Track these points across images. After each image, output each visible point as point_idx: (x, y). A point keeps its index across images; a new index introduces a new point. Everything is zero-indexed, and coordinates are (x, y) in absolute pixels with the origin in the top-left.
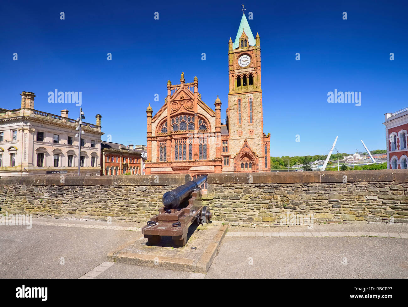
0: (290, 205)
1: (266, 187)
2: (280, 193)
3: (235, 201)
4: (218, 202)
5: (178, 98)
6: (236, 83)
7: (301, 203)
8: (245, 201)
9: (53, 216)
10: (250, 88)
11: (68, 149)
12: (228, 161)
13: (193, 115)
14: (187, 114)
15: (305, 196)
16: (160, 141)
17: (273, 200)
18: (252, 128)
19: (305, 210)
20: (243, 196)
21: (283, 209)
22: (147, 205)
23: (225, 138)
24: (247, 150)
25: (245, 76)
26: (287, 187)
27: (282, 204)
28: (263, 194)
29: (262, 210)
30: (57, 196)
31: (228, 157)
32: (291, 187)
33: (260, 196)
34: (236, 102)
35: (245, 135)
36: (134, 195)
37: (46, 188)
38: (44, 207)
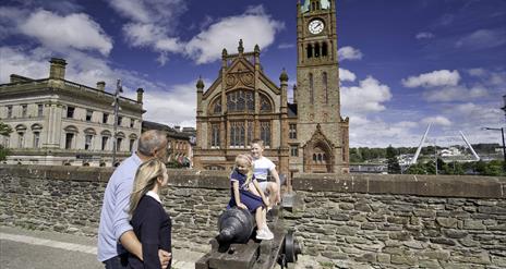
0: (443, 237)
1: (396, 202)
2: (423, 214)
3: (340, 223)
4: (310, 224)
5: (235, 70)
6: (306, 54)
7: (465, 235)
8: (357, 223)
9: (52, 227)
10: (323, 59)
11: (103, 129)
12: (296, 150)
13: (253, 92)
14: (246, 90)
15: (472, 223)
16: (212, 123)
17: (409, 226)
18: (326, 110)
19: (472, 249)
20: (355, 214)
21: (429, 243)
22: (193, 220)
23: (293, 121)
24: (320, 137)
25: (317, 45)
26: (436, 203)
27: (426, 233)
28: (392, 213)
29: (390, 242)
30: (60, 196)
31: (297, 145)
32: (443, 203)
33: (386, 216)
34: (306, 77)
35: (318, 118)
36: (173, 201)
37: (46, 182)
38: (42, 211)
